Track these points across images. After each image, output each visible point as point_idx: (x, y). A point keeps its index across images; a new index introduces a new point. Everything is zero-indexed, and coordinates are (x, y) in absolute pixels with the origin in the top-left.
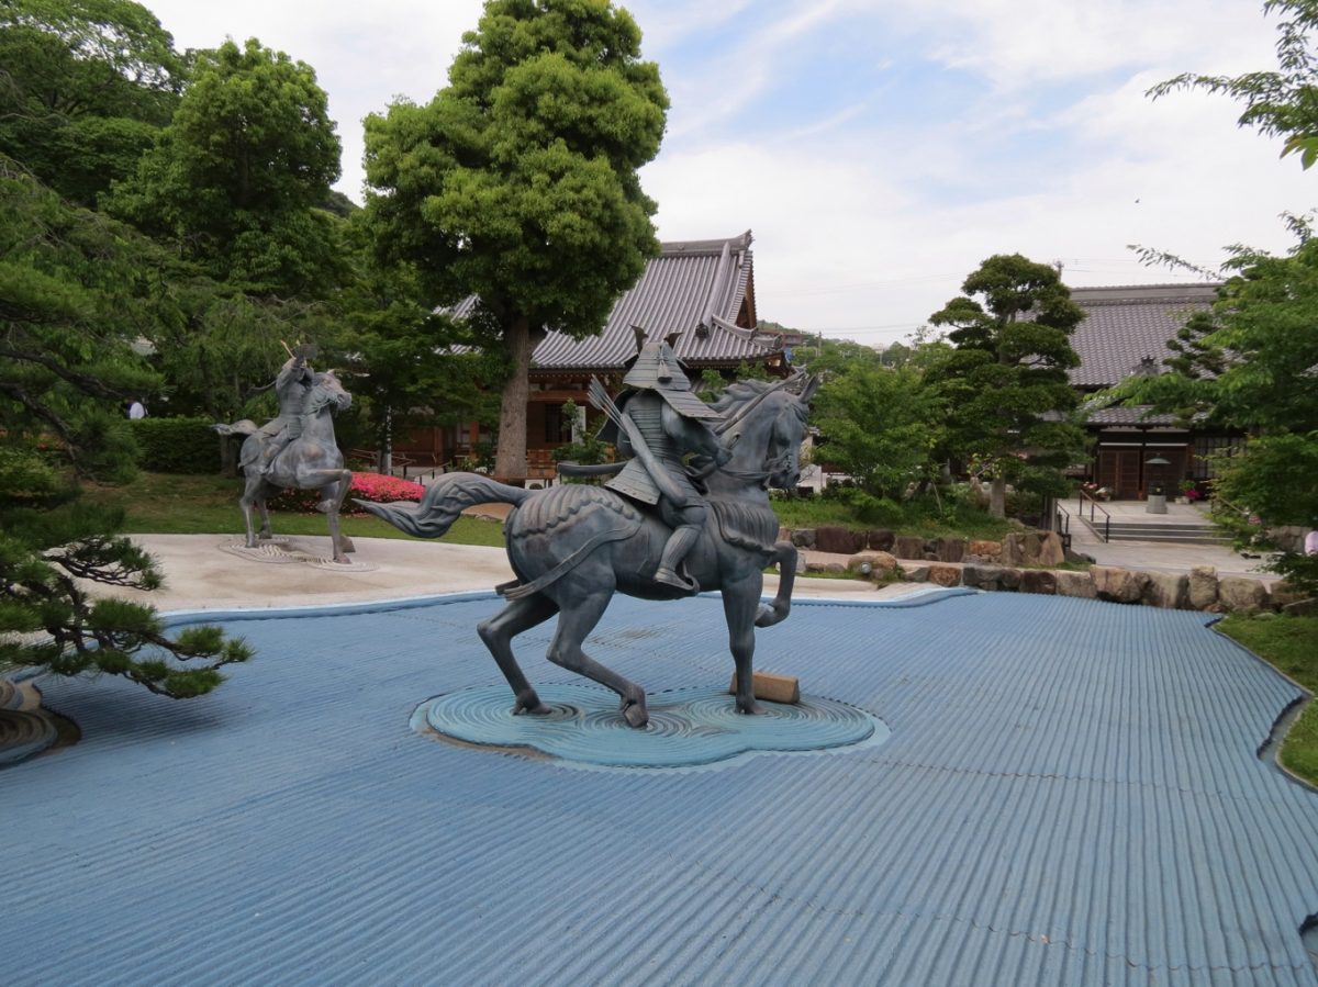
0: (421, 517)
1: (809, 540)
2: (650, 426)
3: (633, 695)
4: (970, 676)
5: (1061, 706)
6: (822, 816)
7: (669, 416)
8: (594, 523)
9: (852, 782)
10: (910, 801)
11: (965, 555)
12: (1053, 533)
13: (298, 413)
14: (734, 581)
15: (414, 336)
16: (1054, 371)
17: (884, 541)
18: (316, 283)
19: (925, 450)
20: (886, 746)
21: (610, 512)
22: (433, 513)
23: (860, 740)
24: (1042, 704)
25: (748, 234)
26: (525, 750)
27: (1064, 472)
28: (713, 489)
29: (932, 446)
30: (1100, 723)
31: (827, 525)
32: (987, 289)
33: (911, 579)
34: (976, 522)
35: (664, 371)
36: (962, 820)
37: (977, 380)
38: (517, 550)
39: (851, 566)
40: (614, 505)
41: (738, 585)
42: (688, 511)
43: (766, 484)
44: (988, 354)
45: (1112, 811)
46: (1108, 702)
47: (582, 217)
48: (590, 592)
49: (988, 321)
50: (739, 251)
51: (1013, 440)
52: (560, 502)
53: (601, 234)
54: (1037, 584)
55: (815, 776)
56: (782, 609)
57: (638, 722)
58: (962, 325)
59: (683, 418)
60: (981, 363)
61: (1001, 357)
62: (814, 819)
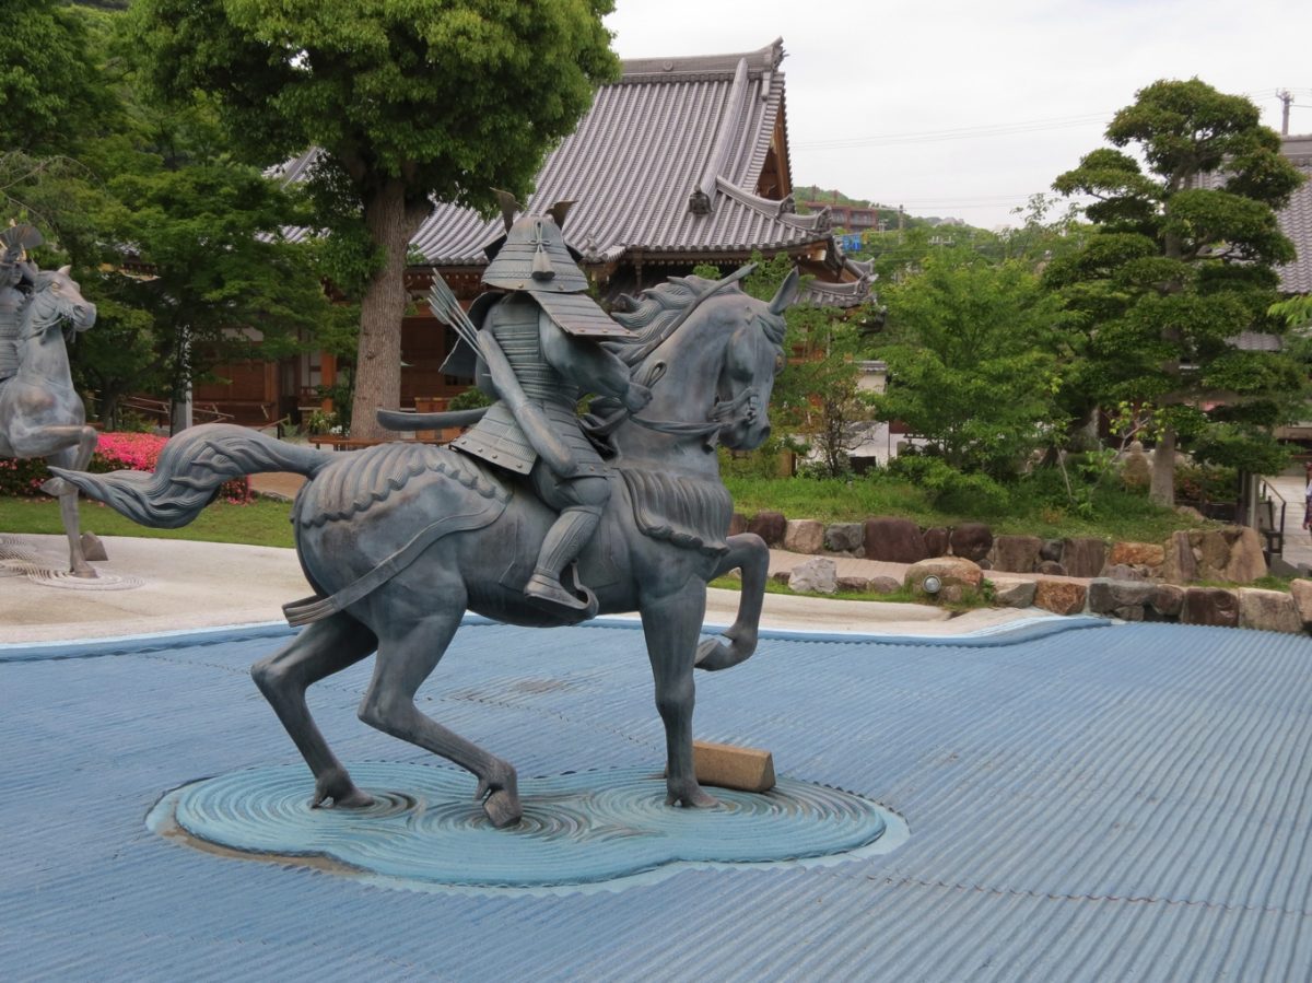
0: (154, 495)
1: (854, 542)
2: (521, 350)
3: (496, 776)
4: (1059, 751)
5: (1193, 795)
6: (763, 956)
7: (549, 334)
8: (429, 504)
9: (825, 908)
10: (910, 936)
11: (1107, 566)
12: (1251, 533)
13: (14, 337)
14: (658, 596)
15: (221, 213)
16: (1254, 269)
17: (976, 542)
18: (62, 127)
19: (1045, 395)
20: (895, 855)
21: (455, 487)
22: (173, 487)
23: (857, 846)
24: (1162, 794)
25: (778, 45)
26: (321, 861)
27: (1279, 432)
28: (623, 450)
29: (1055, 389)
30: (1248, 820)
31: (883, 517)
32: (1148, 135)
33: (1006, 602)
34: (1126, 513)
35: (542, 262)
36: (980, 963)
37: (1128, 283)
38: (309, 546)
39: (910, 581)
40: (463, 475)
41: (665, 602)
42: (580, 485)
43: (712, 442)
44: (1147, 241)
45: (1224, 949)
46: (1270, 789)
47: (485, 17)
48: (426, 613)
49: (1150, 188)
50: (764, 71)
51: (1190, 380)
52: (376, 470)
53: (517, 45)
54: (1208, 610)
55: (770, 899)
56: (743, 642)
57: (506, 818)
58: (1106, 194)
59: (568, 336)
60: (1136, 254)
61: (1169, 245)
62: (748, 961)
